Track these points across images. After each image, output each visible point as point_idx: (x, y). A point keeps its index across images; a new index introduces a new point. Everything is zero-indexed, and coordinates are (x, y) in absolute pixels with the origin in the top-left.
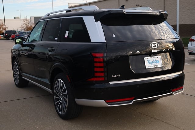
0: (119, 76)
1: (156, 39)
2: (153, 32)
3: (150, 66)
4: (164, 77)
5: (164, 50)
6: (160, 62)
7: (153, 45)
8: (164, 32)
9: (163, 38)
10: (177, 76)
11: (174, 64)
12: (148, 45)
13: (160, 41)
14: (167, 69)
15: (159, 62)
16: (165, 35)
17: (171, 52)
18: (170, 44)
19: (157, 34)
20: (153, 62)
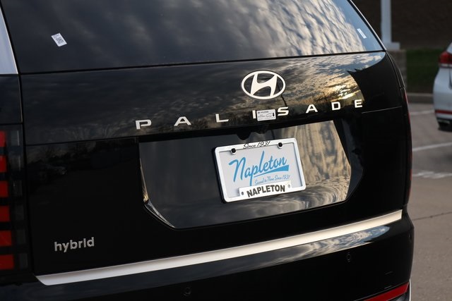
0: (91, 243)
1: (273, 53)
2: (260, 18)
3: (245, 190)
4: (319, 242)
5: (312, 108)
6: (292, 168)
7: (256, 86)
8: (314, 21)
9: (307, 50)
10: (377, 234)
11: (360, 176)
12: (232, 87)
13: (292, 64)
14: (328, 200)
15: (286, 168)
16: (317, 34)
17: (345, 119)
18: (340, 80)
19: (279, 29)
20: (256, 170)
